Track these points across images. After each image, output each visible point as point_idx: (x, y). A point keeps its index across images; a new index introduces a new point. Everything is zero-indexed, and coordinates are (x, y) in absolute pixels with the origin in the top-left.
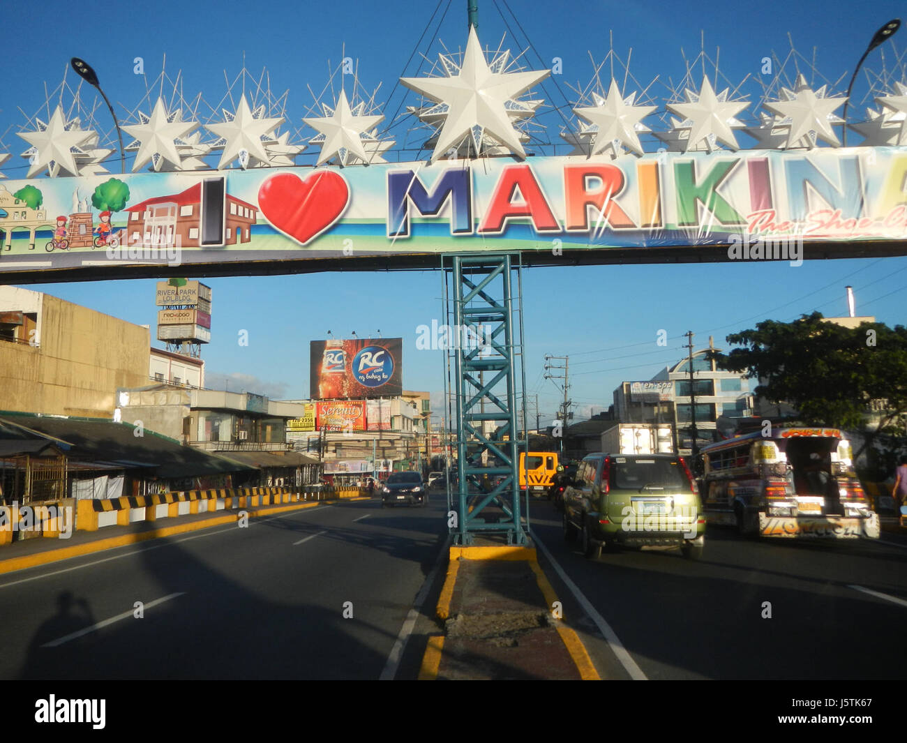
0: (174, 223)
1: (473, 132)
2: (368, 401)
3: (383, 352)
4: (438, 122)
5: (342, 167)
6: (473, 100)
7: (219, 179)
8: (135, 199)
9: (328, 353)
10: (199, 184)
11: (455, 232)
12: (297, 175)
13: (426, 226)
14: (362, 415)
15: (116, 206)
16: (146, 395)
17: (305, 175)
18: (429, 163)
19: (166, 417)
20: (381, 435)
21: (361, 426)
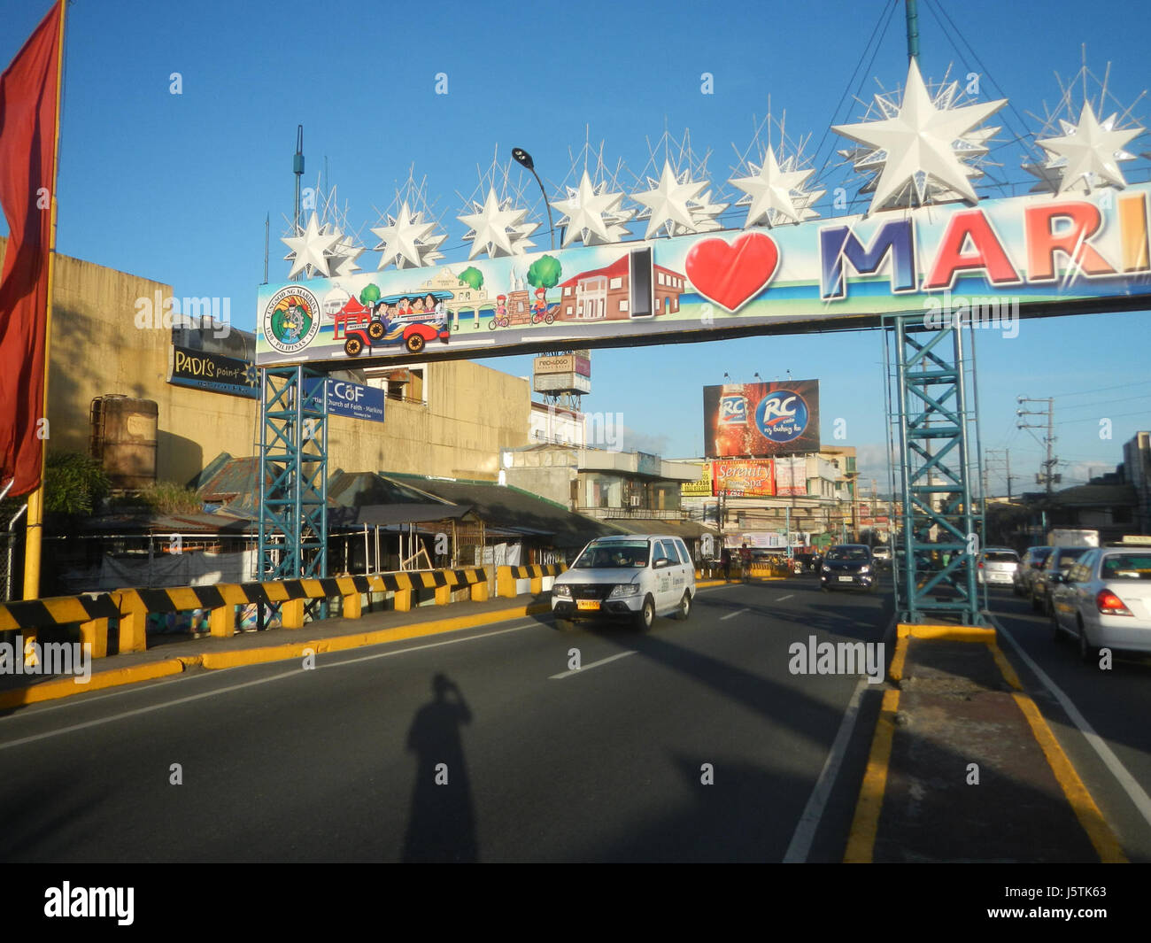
0: (605, 296)
1: (915, 179)
2: (777, 460)
3: (794, 398)
4: (878, 169)
5: (770, 227)
6: (916, 142)
7: (646, 250)
8: (567, 274)
9: (725, 401)
10: (627, 257)
11: (897, 290)
12: (724, 239)
13: (863, 286)
14: (770, 478)
15: (550, 283)
16: (530, 455)
17: (731, 239)
18: (866, 217)
19: (553, 480)
20: (794, 502)
21: (769, 491)
